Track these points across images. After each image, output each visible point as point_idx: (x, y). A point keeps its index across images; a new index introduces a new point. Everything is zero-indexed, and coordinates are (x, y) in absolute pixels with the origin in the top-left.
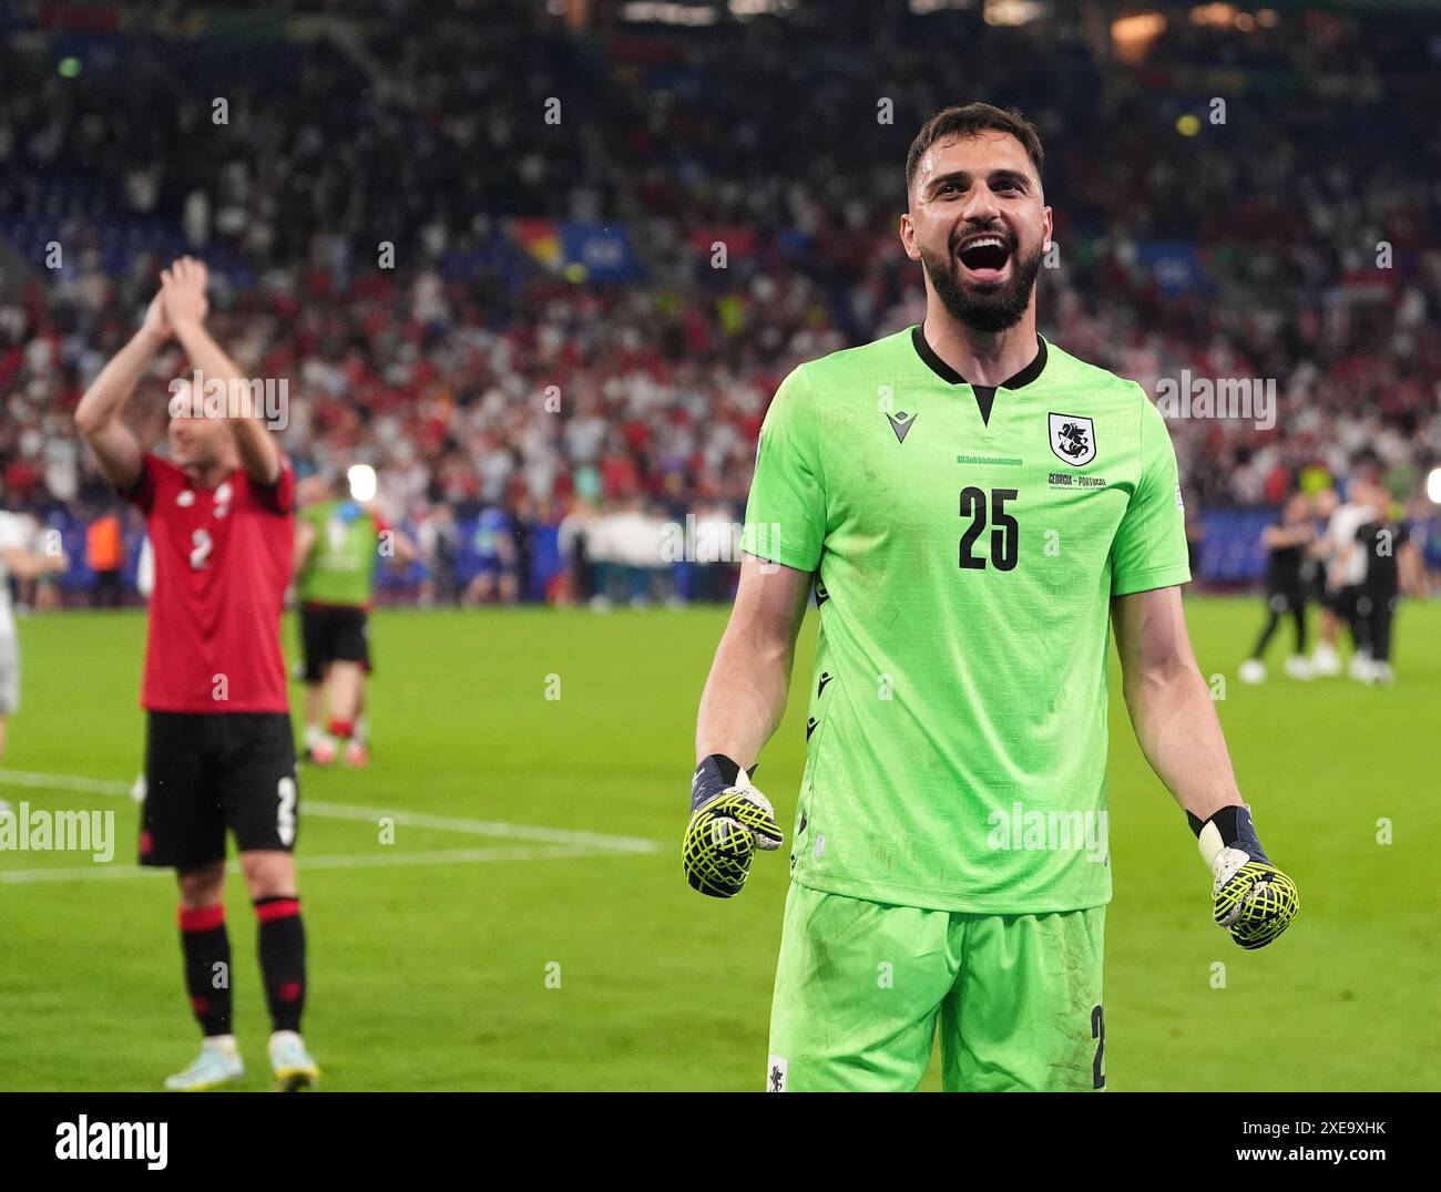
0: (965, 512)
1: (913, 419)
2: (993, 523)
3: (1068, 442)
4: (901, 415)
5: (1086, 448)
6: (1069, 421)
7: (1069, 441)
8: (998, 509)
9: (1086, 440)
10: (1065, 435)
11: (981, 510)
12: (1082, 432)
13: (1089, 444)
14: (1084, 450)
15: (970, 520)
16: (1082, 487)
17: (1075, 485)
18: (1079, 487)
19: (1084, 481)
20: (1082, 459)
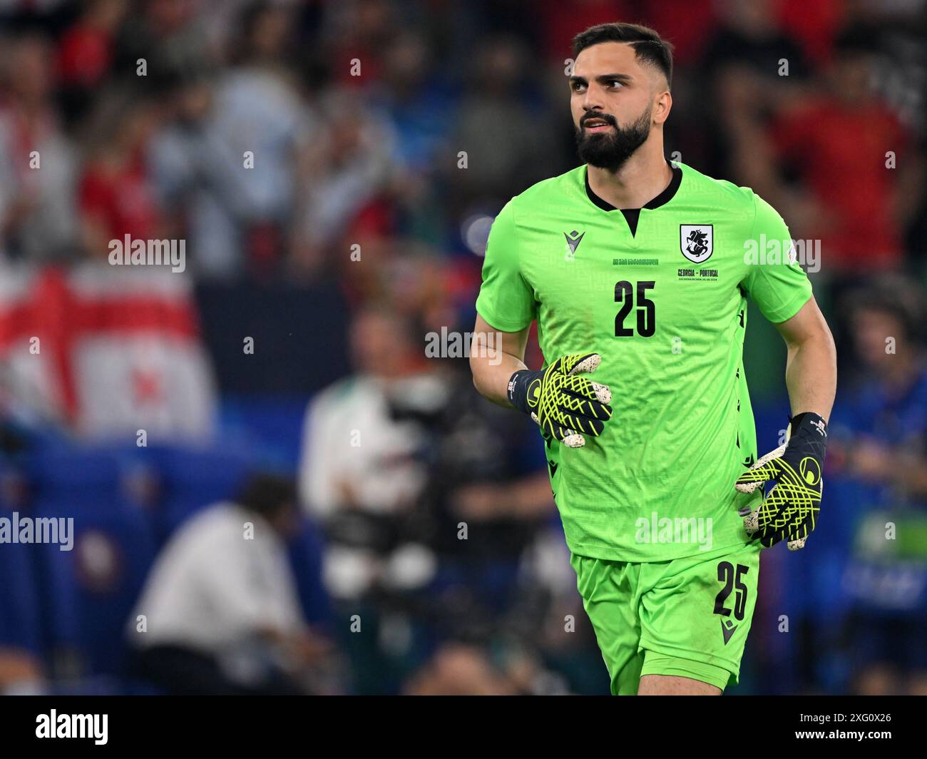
1: (582, 236)
3: (693, 244)
4: (574, 233)
5: (706, 248)
6: (695, 229)
9: (707, 242)
10: (691, 239)
12: (704, 236)
13: (709, 246)
14: (704, 250)
16: (702, 277)
17: (697, 276)
18: (700, 278)
19: (704, 273)
20: (702, 257)
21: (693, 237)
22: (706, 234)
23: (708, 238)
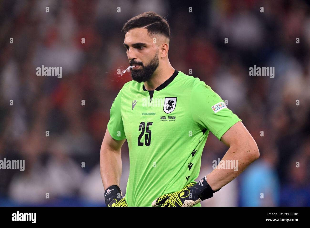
0: (140, 130)
1: (137, 102)
2: (146, 132)
5: (172, 107)
6: (170, 99)
7: (169, 105)
8: (147, 128)
9: (173, 104)
11: (144, 128)
12: (173, 102)
13: (174, 106)
14: (172, 108)
15: (141, 131)
16: (169, 120)
17: (167, 119)
18: (168, 120)
19: (170, 118)
20: (170, 111)
21: (169, 103)
22: (174, 101)
23: (174, 103)
